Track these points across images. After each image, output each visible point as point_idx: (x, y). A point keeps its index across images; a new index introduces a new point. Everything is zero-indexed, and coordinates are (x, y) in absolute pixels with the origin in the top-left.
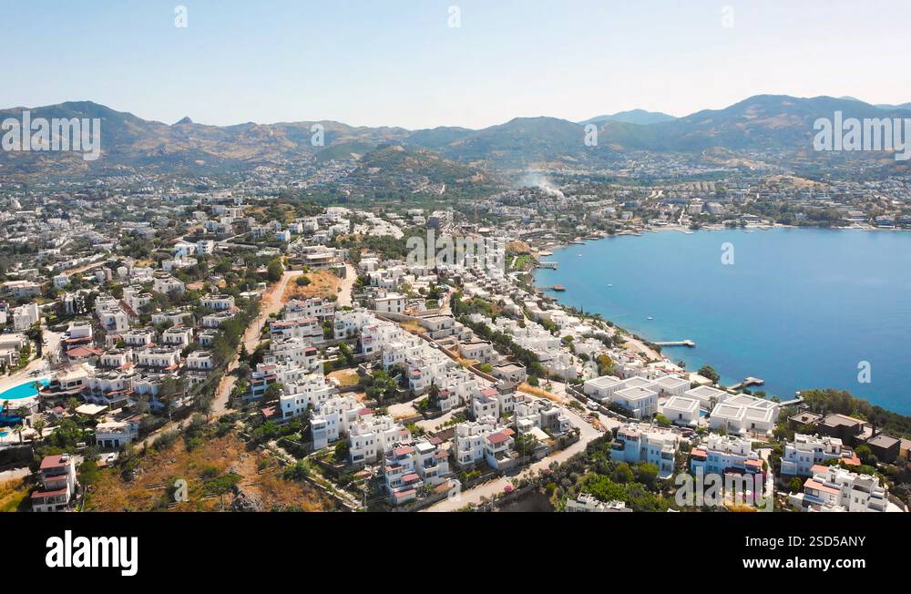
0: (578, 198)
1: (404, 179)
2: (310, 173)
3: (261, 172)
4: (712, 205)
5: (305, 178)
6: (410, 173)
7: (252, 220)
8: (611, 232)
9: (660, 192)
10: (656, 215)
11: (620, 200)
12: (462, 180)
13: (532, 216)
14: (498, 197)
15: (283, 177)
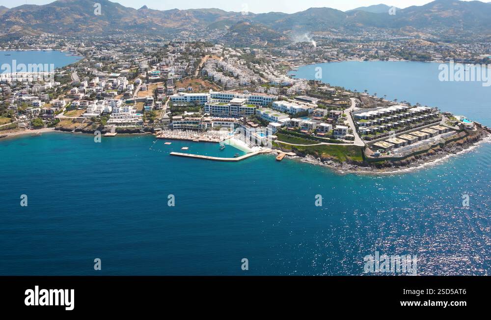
0: (322, 48)
1: (248, 38)
2: (206, 35)
3: (184, 34)
4: (379, 51)
5: (204, 37)
6: (252, 36)
7: (191, 47)
8: (329, 61)
9: (361, 46)
10: (353, 55)
11: (341, 48)
12: (275, 40)
13: (299, 55)
14: (286, 46)
15: (194, 37)
